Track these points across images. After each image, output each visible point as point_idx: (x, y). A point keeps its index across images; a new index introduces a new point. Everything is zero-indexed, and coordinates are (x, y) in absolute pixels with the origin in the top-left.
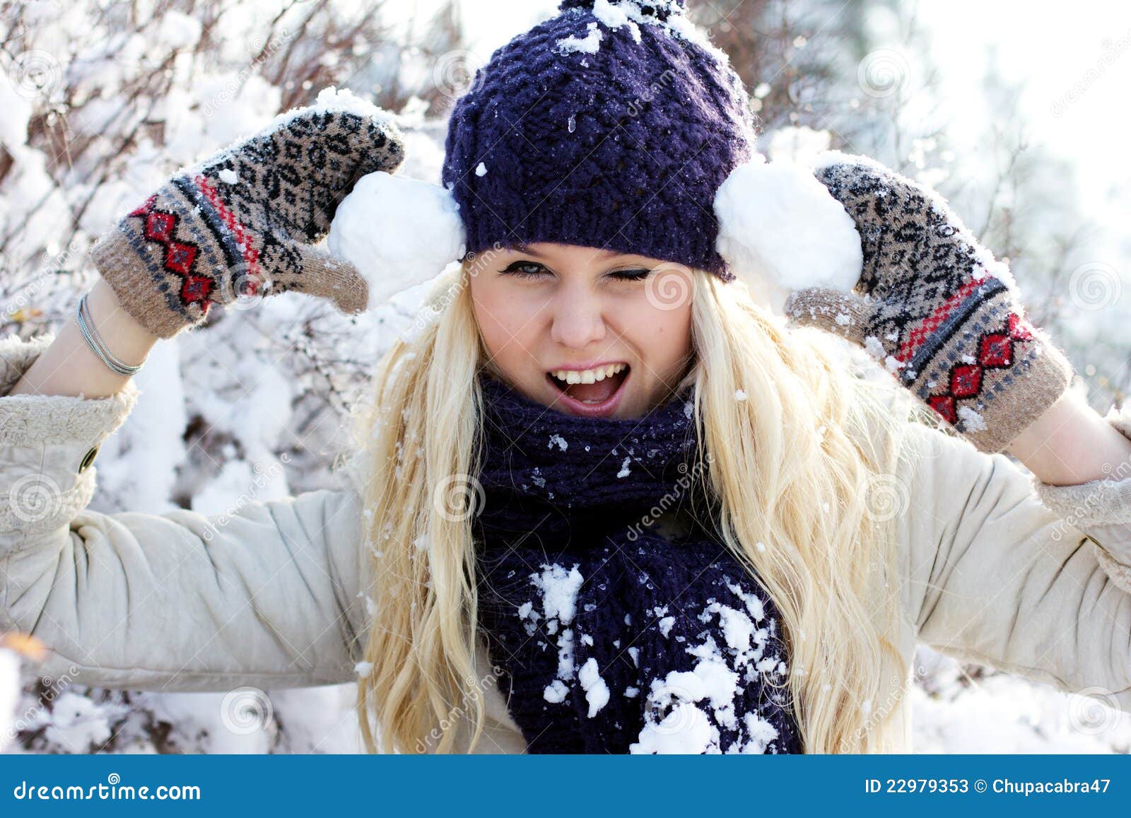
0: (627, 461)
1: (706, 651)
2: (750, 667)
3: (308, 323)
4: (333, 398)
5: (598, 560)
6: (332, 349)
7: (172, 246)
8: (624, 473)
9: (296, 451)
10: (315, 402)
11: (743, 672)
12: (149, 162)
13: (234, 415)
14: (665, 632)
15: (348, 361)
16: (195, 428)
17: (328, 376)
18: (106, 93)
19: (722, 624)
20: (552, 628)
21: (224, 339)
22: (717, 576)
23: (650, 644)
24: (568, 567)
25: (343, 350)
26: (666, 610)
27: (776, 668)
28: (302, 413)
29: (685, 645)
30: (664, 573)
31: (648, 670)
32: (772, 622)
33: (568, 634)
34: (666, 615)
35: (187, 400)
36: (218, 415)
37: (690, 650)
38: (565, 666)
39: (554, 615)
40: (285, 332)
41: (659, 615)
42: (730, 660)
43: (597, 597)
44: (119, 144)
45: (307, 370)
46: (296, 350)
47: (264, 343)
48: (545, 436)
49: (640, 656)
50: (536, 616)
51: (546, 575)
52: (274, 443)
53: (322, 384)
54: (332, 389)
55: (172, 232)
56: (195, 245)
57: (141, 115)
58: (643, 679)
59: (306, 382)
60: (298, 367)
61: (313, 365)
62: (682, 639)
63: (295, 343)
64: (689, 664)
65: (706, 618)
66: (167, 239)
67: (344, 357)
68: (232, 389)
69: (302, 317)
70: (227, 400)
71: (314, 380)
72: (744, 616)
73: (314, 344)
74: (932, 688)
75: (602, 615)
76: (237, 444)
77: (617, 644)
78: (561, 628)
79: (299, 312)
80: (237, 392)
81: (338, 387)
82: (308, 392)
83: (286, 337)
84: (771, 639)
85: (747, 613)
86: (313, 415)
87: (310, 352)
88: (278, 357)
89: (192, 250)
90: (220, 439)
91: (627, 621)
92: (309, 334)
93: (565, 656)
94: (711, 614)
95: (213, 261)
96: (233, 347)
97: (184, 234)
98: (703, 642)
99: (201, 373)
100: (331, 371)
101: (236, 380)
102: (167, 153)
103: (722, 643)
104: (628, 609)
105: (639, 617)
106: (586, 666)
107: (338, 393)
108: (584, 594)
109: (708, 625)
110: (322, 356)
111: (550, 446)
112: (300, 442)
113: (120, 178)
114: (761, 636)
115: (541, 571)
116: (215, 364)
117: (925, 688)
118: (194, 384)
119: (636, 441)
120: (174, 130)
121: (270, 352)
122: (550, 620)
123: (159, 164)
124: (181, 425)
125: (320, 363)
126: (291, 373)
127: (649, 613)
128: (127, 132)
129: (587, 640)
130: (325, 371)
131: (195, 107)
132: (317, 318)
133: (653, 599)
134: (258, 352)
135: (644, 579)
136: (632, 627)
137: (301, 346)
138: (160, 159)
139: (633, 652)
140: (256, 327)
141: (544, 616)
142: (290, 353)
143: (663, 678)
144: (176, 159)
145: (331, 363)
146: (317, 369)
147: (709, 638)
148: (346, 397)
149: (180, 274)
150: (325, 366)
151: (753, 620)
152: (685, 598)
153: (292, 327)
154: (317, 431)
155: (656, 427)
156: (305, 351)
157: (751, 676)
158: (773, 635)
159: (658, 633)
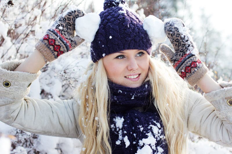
0: (134, 96)
1: (150, 134)
2: (158, 137)
3: (65, 70)
4: (70, 85)
5: (127, 116)
6: (70, 75)
7: (55, 46)
8: (133, 98)
9: (63, 96)
10: (67, 86)
11: (157, 138)
12: (32, 39)
13: (50, 89)
14: (141, 131)
15: (73, 78)
16: (43, 92)
17: (69, 81)
18: (23, 25)
19: (152, 129)
20: (118, 129)
21: (48, 74)
22: (151, 119)
23: (138, 133)
24: (121, 117)
25: (72, 76)
26: (141, 126)
27: (163, 137)
28: (64, 88)
29: (145, 133)
30: (141, 119)
31: (138, 138)
32: (162, 128)
33: (121, 131)
34: (141, 127)
35: (41, 86)
36: (47, 89)
37: (146, 134)
38: (120, 137)
39: (118, 127)
40: (60, 72)
41: (140, 127)
42: (154, 136)
43: (127, 124)
44: (26, 36)
45: (65, 80)
46: (63, 76)
47: (56, 75)
48: (117, 90)
49: (136, 135)
50: (114, 127)
51: (116, 119)
52: (59, 95)
53: (68, 82)
54: (70, 84)
55: (55, 43)
56: (60, 45)
57: (30, 29)
58: (137, 140)
59: (65, 82)
60: (63, 79)
61: (66, 79)
62: (145, 132)
63: (62, 75)
64: (146, 137)
65: (149, 128)
66: (54, 45)
67: (72, 77)
68: (50, 84)
69: (64, 69)
70: (49, 86)
71: (66, 82)
72: (157, 127)
73: (66, 75)
74: (193, 140)
75: (128, 127)
76: (51, 95)
77: (131, 133)
78: (119, 130)
79: (63, 68)
80: (51, 85)
81: (71, 83)
82: (65, 84)
83: (60, 73)
84: (162, 132)
85: (157, 126)
86: (66, 89)
87: (65, 76)
88: (59, 77)
89: (59, 46)
90: (47, 94)
91: (133, 128)
92: (65, 72)
93: (120, 135)
94: (150, 127)
95: (63, 48)
96: (50, 76)
97: (57, 43)
98: (149, 132)
99: (43, 81)
100: (69, 80)
101: (50, 82)
102: (36, 37)
103: (152, 133)
104: (133, 126)
105: (136, 127)
106: (125, 137)
107: (71, 84)
108: (124, 123)
109: (150, 129)
110: (68, 77)
111: (118, 92)
112: (64, 94)
113: (26, 42)
114: (160, 131)
115: (115, 118)
116: (46, 79)
117: (191, 140)
118: (42, 83)
119: (136, 92)
120: (37, 32)
121: (57, 76)
122: (117, 128)
123: (34, 39)
124: (40, 91)
125: (67, 79)
126: (61, 80)
127: (138, 127)
128: (27, 33)
129: (125, 132)
130: (68, 80)
131: (41, 28)
132: (67, 69)
133: (139, 124)
134: (55, 76)
135: (137, 120)
136: (134, 130)
137: (63, 75)
138: (34, 38)
139: (135, 135)
140: (54, 72)
141: (116, 127)
142: (61, 77)
143: (141, 140)
144: (37, 38)
145: (70, 78)
146: (67, 80)
147: (150, 132)
148: (73, 85)
149: (57, 51)
150: (68, 79)
151: (158, 128)
152: (145, 124)
153: (62, 71)
154: (67, 92)
155: (140, 90)
156: (64, 76)
157: (158, 139)
158: (162, 131)
159: (140, 131)
